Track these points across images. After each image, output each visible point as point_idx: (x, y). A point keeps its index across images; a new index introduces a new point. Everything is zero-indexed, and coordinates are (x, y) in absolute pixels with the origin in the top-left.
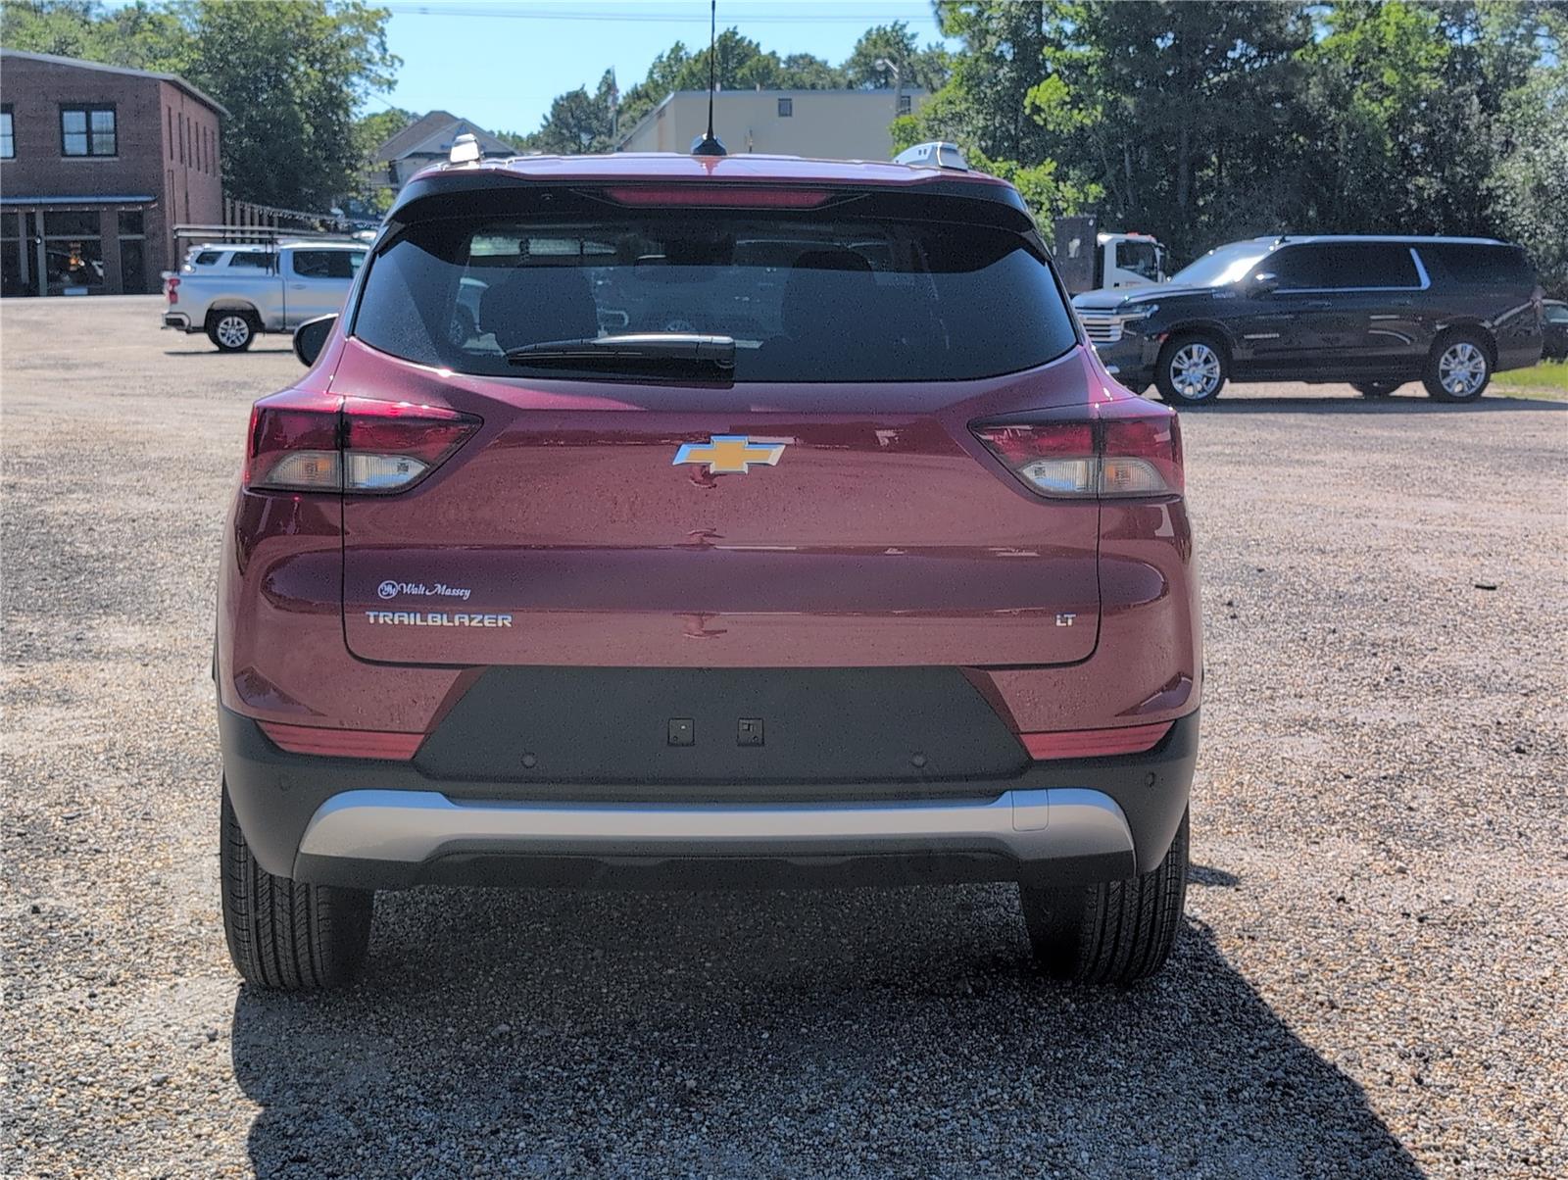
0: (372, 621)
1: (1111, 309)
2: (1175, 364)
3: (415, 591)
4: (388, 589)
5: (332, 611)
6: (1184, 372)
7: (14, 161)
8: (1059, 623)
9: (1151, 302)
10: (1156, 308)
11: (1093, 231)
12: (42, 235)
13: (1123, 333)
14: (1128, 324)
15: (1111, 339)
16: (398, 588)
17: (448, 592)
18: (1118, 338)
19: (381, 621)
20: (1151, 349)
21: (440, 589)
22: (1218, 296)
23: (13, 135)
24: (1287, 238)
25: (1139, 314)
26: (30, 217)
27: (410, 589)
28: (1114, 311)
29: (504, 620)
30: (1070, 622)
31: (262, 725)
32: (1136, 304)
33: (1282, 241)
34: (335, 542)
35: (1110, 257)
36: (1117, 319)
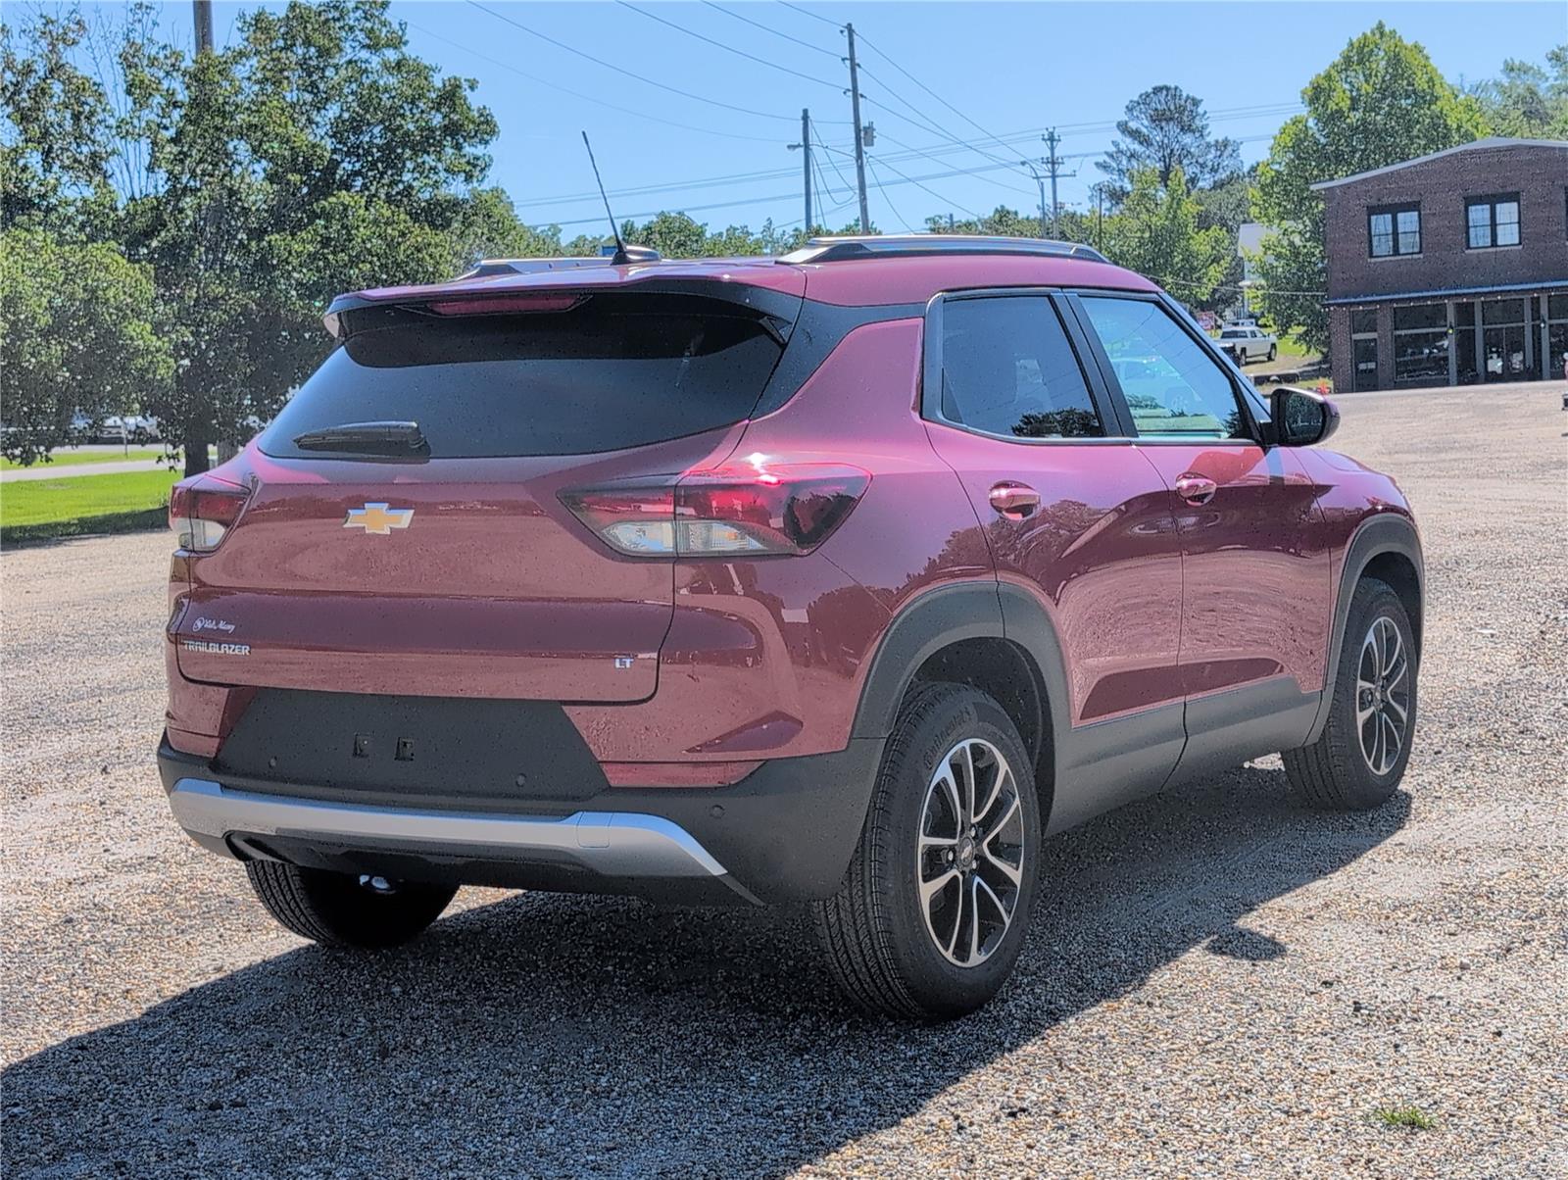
0: (186, 647)
4: (199, 624)
7: (1521, 247)
8: (618, 665)
12: (1546, 319)
16: (203, 623)
17: (224, 627)
19: (190, 648)
21: (221, 624)
23: (1519, 223)
26: (1536, 302)
27: (208, 624)
30: (628, 665)
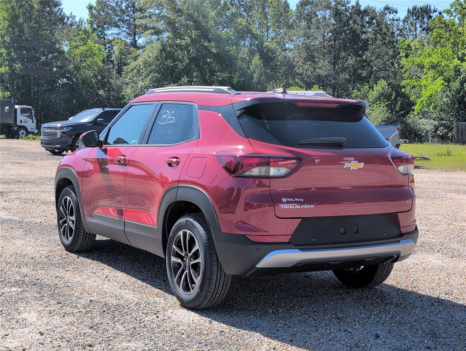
0: (282, 207)
1: (57, 128)
2: (77, 144)
3: (291, 200)
4: (284, 200)
5: (272, 206)
6: (79, 147)
9: (69, 126)
10: (71, 128)
11: (14, 104)
13: (61, 135)
14: (63, 133)
15: (57, 137)
16: (286, 199)
17: (298, 200)
18: (59, 137)
19: (284, 208)
20: (70, 140)
21: (296, 199)
22: (88, 125)
24: (104, 109)
25: (65, 130)
27: (289, 200)
28: (58, 129)
29: (312, 206)
31: (246, 236)
32: (65, 127)
33: (103, 110)
34: (268, 189)
35: (19, 112)
36: (59, 131)
